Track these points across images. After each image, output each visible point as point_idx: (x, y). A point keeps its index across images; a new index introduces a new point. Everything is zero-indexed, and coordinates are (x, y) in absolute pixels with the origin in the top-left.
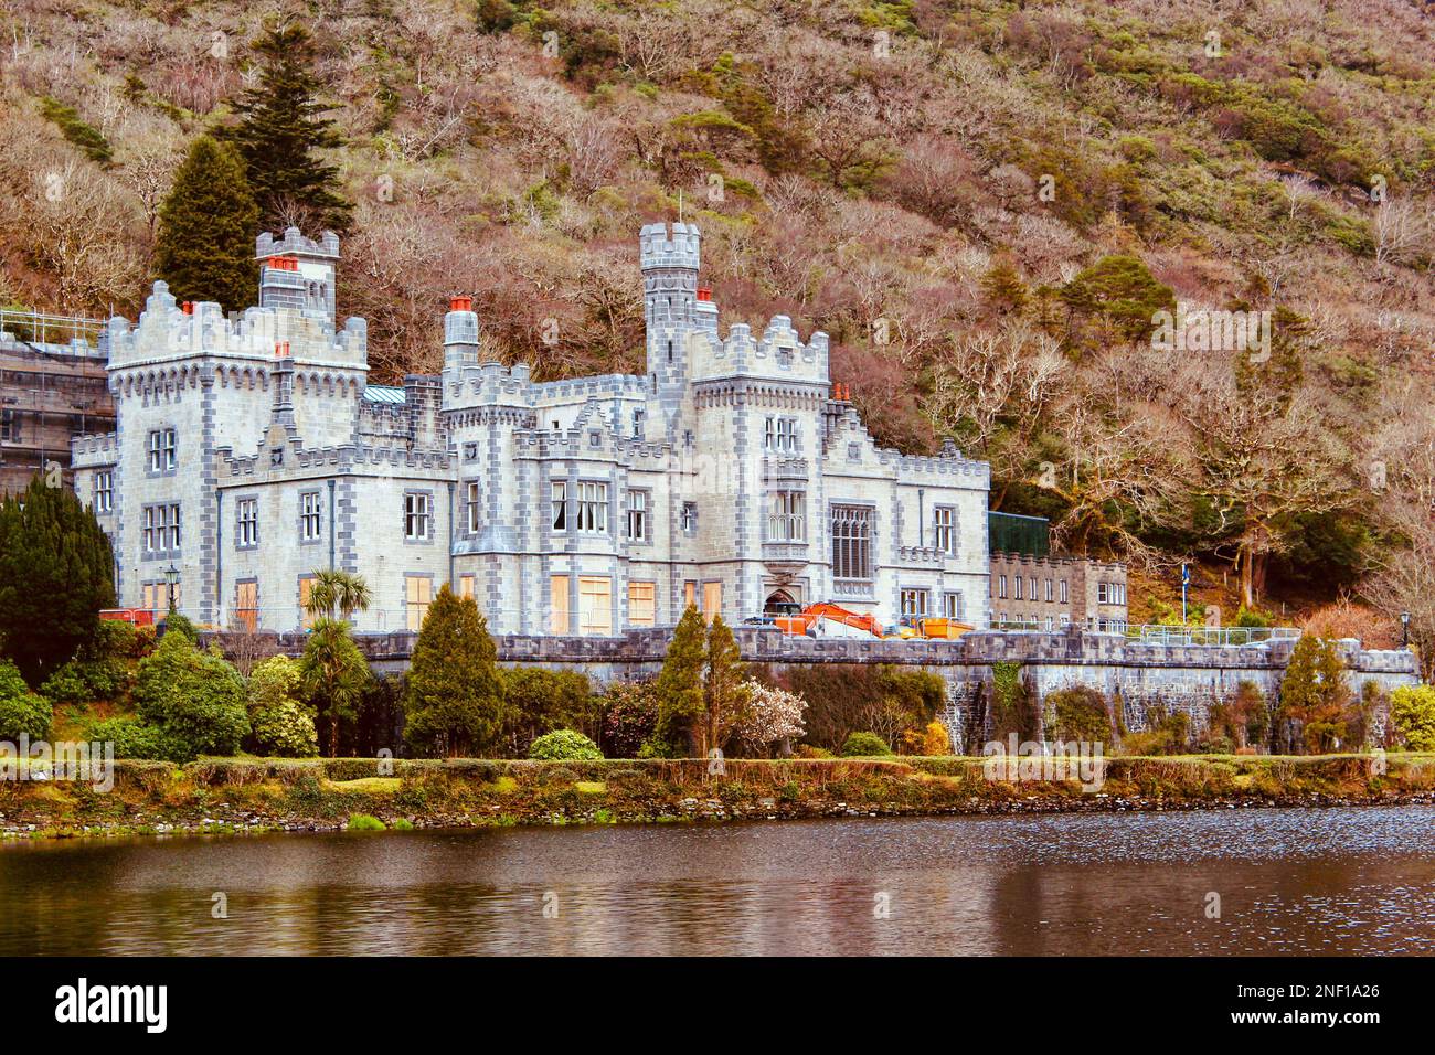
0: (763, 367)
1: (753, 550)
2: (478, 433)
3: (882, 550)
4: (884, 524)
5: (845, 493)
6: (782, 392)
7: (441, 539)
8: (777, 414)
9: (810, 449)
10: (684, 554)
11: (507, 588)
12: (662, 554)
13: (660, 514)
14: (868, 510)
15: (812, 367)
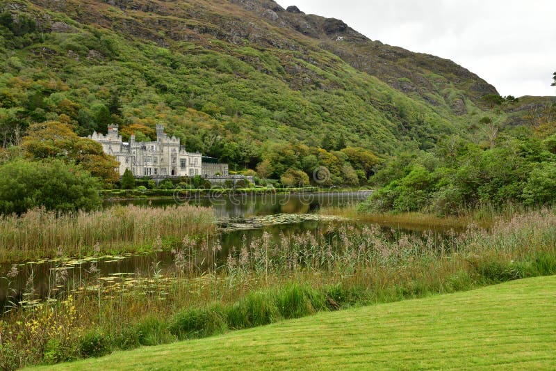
0: (171, 142)
1: (170, 164)
2: (135, 150)
3: (187, 164)
4: (187, 161)
5: (182, 157)
6: (173, 145)
7: (130, 164)
8: (173, 148)
9: (177, 152)
10: (162, 164)
11: (138, 169)
12: (158, 165)
13: (158, 161)
14: (185, 159)
15: (178, 142)
